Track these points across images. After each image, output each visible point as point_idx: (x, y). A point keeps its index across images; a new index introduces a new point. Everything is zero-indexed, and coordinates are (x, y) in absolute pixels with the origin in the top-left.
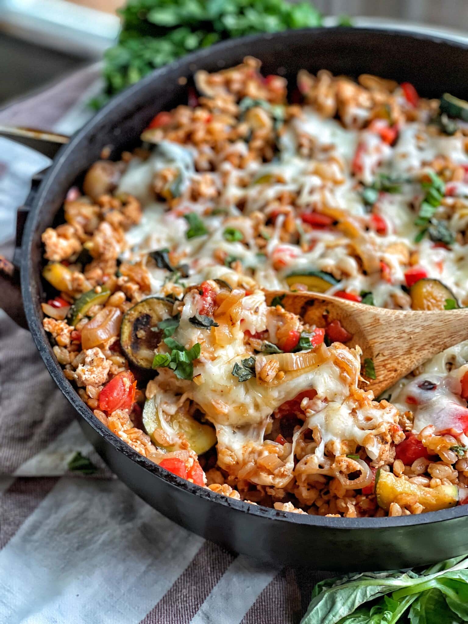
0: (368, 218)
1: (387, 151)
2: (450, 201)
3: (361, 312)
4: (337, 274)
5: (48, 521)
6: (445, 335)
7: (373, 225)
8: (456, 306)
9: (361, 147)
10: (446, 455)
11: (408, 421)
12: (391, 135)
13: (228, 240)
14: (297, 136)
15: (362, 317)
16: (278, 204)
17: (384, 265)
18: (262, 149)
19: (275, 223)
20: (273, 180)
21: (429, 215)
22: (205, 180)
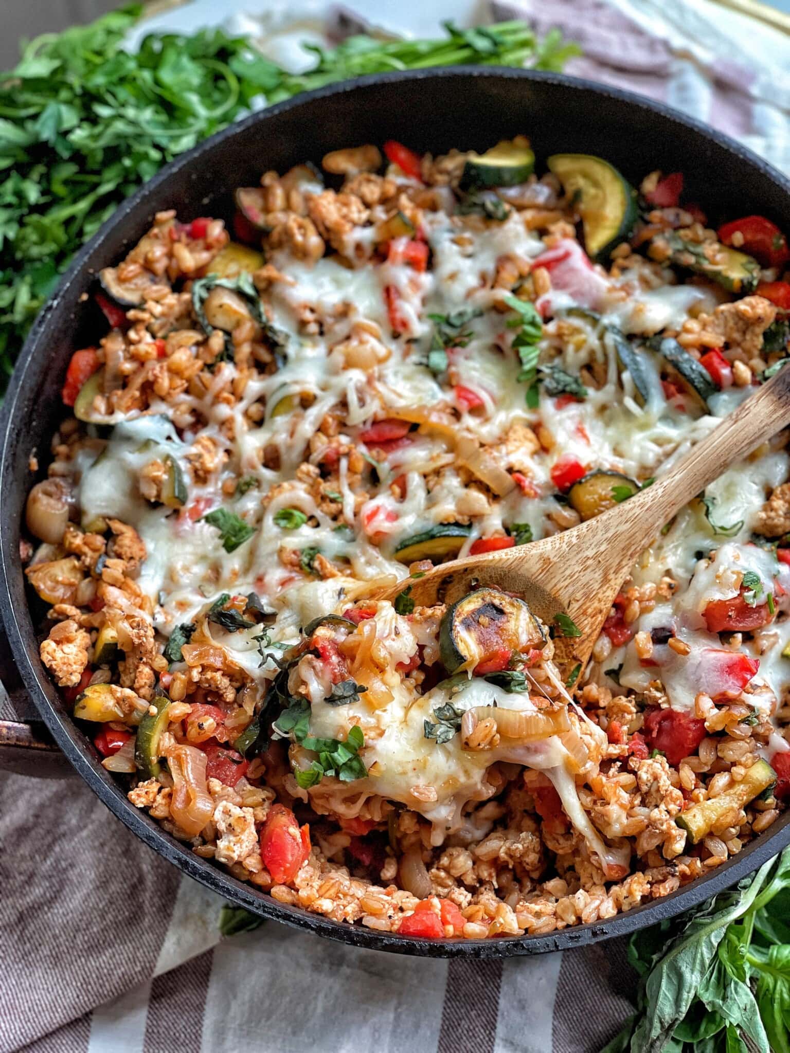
0: (449, 397)
1: (426, 280)
2: (551, 328)
3: (522, 559)
4: (465, 520)
5: (232, 1014)
6: (639, 536)
7: (463, 406)
8: (633, 491)
9: (389, 293)
10: (738, 732)
11: (658, 695)
12: (420, 252)
13: (286, 531)
14: (292, 311)
15: (526, 566)
16: (324, 439)
17: (518, 475)
18: (252, 353)
19: (337, 471)
20: (296, 401)
21: (534, 362)
22: (204, 447)
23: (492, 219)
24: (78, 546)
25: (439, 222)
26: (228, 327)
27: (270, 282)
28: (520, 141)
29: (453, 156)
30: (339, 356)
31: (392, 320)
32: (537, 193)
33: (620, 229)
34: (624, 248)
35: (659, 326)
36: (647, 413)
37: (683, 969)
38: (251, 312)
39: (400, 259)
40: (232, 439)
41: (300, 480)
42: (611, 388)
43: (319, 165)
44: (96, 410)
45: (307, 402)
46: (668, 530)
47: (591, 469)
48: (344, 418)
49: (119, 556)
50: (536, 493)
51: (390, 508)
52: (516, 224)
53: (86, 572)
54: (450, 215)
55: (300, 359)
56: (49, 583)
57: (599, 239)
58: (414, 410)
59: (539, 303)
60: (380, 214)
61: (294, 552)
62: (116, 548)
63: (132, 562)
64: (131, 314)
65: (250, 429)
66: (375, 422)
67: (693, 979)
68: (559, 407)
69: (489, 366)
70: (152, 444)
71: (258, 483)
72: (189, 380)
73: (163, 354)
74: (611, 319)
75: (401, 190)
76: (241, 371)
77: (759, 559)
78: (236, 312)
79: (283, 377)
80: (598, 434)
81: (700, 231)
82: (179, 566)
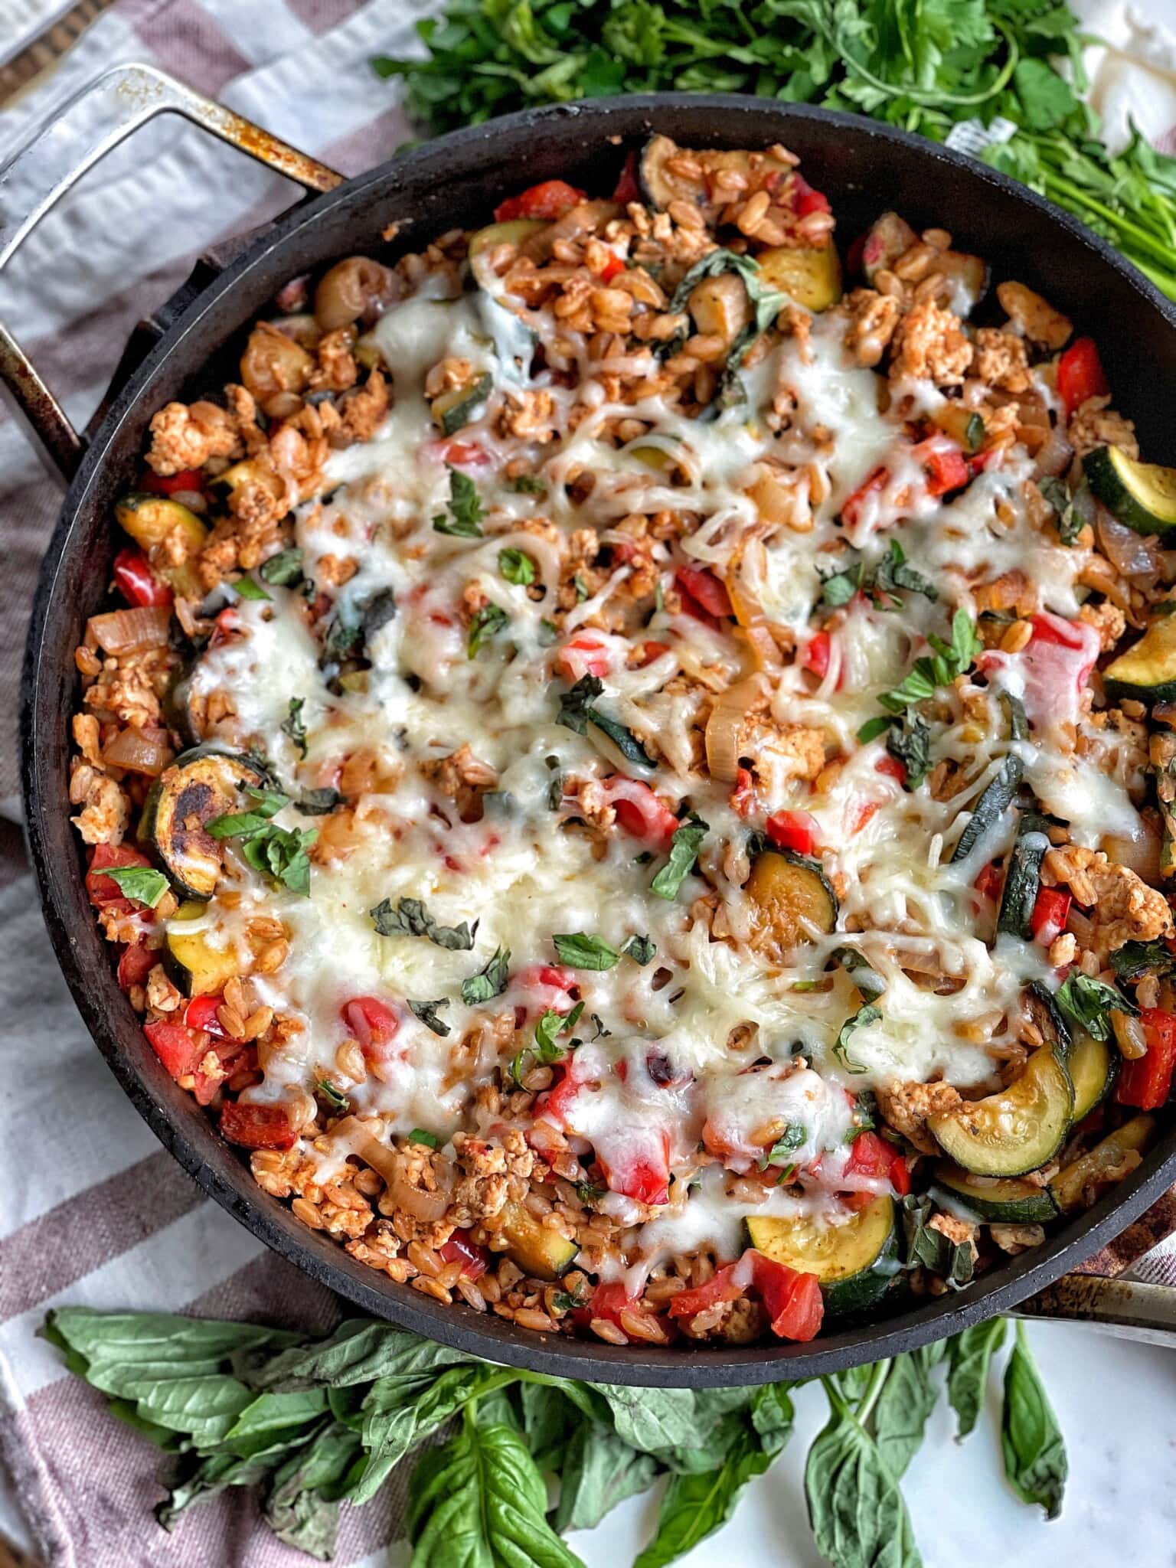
0: (805, 632)
1: (927, 506)
2: (969, 689)
4: (652, 754)
7: (803, 656)
9: (880, 475)
12: (953, 475)
13: (500, 573)
14: (774, 383)
16: (642, 530)
17: (748, 777)
18: (694, 374)
19: (613, 571)
20: (670, 466)
21: (908, 699)
22: (537, 408)
23: (1055, 530)
24: (326, 358)
25: (1015, 471)
26: (701, 325)
27: (791, 333)
29: (1122, 428)
30: (757, 474)
31: (848, 504)
32: (1135, 557)
33: (1159, 685)
34: (1141, 708)
35: (1061, 815)
36: (939, 872)
37: (385, 1348)
38: (738, 335)
39: (924, 458)
40: (572, 429)
41: (571, 542)
42: (942, 809)
43: (997, 279)
44: (492, 256)
45: (678, 479)
46: (805, 991)
47: (819, 857)
48: (685, 532)
49: (342, 412)
50: (743, 812)
51: (611, 659)
52: (1076, 560)
53: (304, 388)
54: (1035, 478)
55: (724, 434)
56: (263, 358)
57: (1129, 671)
58: (747, 604)
59: (991, 653)
60: (977, 393)
61: (483, 598)
62: (350, 401)
63: (347, 430)
64: (636, 207)
65: (600, 439)
66: (709, 572)
67: (383, 1367)
68: (880, 767)
70: (490, 348)
71: (543, 497)
72: (599, 329)
73: (606, 278)
74: (1028, 753)
75: (1029, 396)
76: (662, 378)
77: (834, 1116)
78: (722, 321)
79: (688, 430)
80: (881, 829)
82: (384, 481)
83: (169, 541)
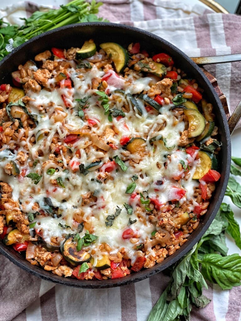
0: (86, 124)
1: (73, 90)
2: (111, 97)
4: (99, 160)
7: (91, 125)
12: (69, 83)
13: (51, 175)
14: (36, 108)
16: (54, 145)
17: (111, 144)
18: (28, 123)
19: (60, 153)
20: (44, 135)
21: (108, 109)
22: (21, 155)
23: (88, 69)
25: (73, 72)
26: (19, 117)
27: (28, 101)
28: (91, 41)
29: (72, 50)
30: (52, 119)
31: (66, 105)
32: (99, 57)
33: (125, 63)
34: (127, 68)
35: (141, 91)
36: (143, 117)
38: (24, 111)
39: (64, 87)
40: (28, 150)
41: (51, 159)
42: (131, 112)
43: (34, 60)
45: (47, 134)
46: (155, 151)
47: (131, 138)
48: (58, 137)
49: (5, 193)
50: (117, 148)
51: (77, 161)
52: (95, 68)
54: (75, 69)
55: (42, 122)
57: (119, 68)
58: (77, 131)
59: (106, 90)
60: (54, 72)
61: (55, 180)
62: (3, 190)
63: (9, 193)
65: (32, 146)
66: (67, 136)
68: (118, 120)
69: (95, 111)
70: (6, 159)
71: (38, 161)
72: (12, 136)
73: (2, 131)
74: (128, 91)
75: (59, 63)
76: (26, 129)
77: (181, 155)
78: (20, 113)
79: (38, 128)
80: (130, 125)
81: (147, 60)
82: (22, 190)
83: (17, 237)
